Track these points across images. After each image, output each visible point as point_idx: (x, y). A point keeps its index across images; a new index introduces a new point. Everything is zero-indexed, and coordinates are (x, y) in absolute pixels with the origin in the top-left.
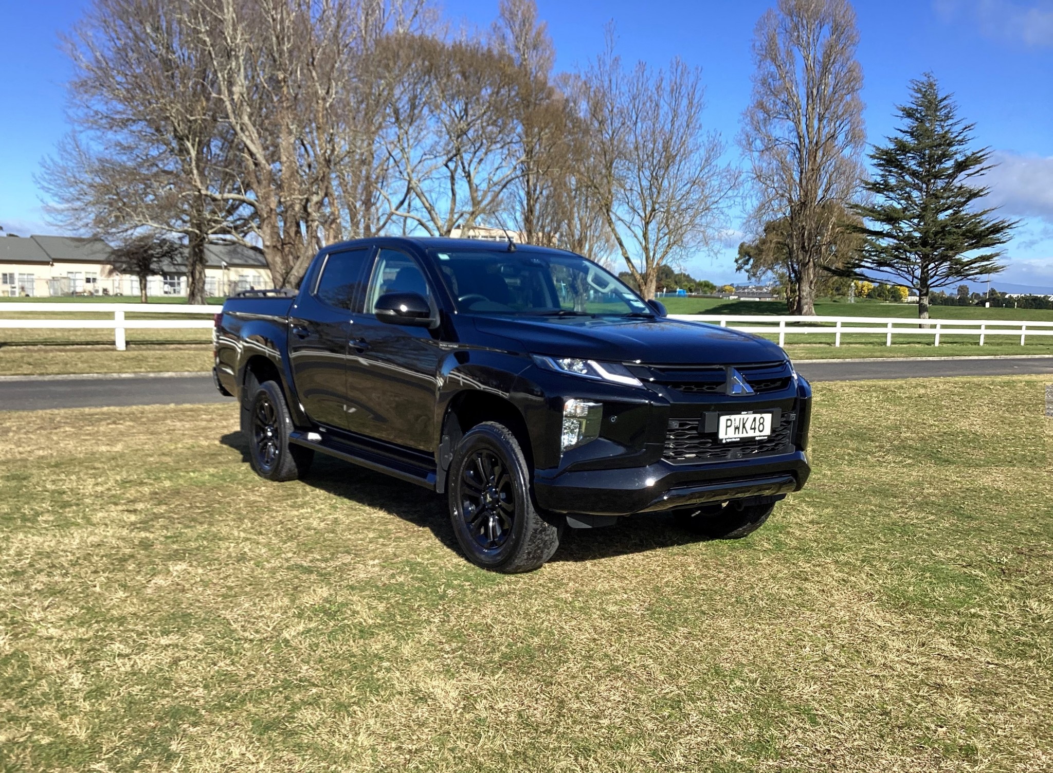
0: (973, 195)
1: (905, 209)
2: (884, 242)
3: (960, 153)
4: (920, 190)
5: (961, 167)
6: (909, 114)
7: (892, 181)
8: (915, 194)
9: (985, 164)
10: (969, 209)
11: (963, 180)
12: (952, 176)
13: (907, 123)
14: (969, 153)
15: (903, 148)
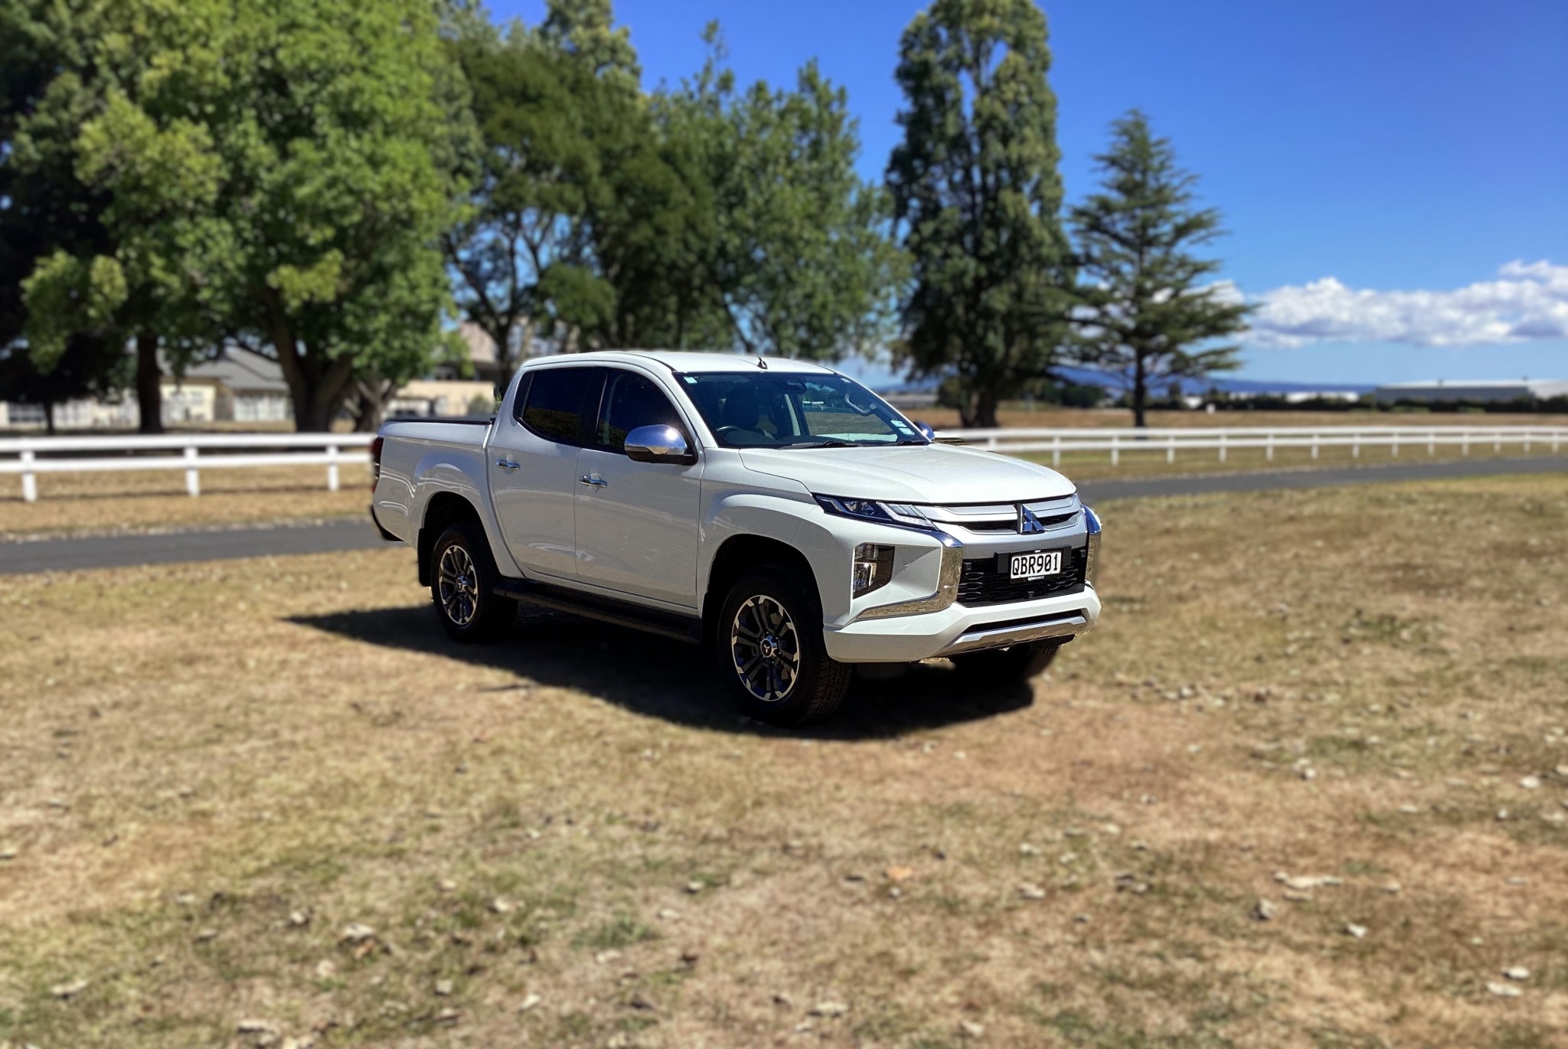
0: (1199, 269)
1: (1114, 289)
2: (1091, 332)
3: (1179, 212)
4: (1131, 262)
5: (1181, 231)
6: (1113, 162)
7: (1096, 251)
8: (1126, 268)
9: (1212, 230)
10: (1197, 288)
11: (1184, 247)
12: (1171, 244)
13: (1113, 174)
14: (1192, 214)
15: (1106, 207)
